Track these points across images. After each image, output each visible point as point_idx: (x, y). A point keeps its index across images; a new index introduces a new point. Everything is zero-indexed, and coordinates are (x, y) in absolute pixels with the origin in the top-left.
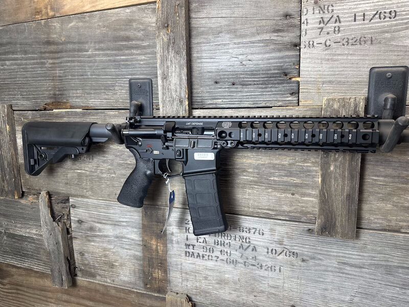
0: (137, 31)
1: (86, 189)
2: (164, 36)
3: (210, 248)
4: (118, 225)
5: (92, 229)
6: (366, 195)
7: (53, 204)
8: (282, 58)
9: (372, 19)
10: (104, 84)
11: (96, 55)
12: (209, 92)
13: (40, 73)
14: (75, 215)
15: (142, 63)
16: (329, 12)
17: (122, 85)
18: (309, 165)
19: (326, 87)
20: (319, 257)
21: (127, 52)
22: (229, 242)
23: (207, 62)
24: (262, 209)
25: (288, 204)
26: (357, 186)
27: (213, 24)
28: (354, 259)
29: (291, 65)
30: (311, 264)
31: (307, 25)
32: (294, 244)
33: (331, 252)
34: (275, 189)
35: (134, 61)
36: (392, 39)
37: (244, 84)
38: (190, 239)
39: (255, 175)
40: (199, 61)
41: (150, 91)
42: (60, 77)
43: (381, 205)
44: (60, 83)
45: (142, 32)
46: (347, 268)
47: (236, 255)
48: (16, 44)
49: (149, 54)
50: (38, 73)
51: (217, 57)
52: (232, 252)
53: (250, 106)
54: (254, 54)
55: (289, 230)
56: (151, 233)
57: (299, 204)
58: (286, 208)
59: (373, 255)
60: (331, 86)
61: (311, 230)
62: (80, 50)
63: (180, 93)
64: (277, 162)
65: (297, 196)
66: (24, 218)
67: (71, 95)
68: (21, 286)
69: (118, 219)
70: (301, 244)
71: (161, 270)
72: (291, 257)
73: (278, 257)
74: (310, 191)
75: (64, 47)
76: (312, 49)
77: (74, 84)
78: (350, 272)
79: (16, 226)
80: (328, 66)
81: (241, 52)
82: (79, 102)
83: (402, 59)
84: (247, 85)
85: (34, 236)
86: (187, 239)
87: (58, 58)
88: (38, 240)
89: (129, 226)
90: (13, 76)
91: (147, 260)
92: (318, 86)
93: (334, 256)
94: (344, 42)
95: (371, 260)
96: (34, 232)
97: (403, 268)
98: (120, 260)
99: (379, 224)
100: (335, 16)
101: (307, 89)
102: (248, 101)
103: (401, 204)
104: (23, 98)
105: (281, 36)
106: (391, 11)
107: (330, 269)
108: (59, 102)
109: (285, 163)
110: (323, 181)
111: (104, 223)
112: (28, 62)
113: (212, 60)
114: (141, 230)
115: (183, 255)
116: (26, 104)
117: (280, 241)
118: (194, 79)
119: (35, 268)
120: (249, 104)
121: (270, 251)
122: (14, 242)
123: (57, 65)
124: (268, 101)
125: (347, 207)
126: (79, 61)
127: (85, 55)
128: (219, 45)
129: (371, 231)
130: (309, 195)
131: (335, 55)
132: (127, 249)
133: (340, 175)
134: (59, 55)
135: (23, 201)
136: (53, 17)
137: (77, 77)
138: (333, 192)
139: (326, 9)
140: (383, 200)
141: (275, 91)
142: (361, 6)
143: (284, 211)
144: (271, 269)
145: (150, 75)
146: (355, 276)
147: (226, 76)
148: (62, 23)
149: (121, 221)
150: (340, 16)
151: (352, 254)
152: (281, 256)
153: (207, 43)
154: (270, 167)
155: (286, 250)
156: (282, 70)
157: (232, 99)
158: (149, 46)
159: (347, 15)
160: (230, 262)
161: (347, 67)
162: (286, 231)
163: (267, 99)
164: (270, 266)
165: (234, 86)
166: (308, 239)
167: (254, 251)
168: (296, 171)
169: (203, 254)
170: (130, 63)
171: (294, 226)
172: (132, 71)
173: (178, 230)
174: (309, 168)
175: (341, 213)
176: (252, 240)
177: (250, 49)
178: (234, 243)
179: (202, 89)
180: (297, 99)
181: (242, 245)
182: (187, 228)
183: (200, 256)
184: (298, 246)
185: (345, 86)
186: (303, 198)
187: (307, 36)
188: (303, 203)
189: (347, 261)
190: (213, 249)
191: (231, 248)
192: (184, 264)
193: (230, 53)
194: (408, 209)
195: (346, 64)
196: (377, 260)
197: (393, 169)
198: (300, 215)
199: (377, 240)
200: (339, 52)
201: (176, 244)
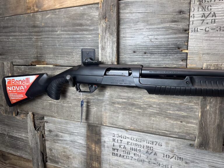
0: (87, 20)
1: (54, 112)
2: (103, 24)
3: (128, 152)
4: (73, 135)
5: (57, 136)
7: (35, 120)
8: (177, 38)
10: (66, 51)
11: (62, 34)
12: (129, 57)
13: (29, 44)
14: (47, 127)
15: (89, 39)
16: (208, 10)
17: (77, 52)
18: (192, 104)
19: (205, 56)
20: (197, 161)
21: (80, 33)
22: (140, 149)
23: (129, 40)
24: (161, 130)
25: (178, 128)
27: (134, 16)
28: (220, 164)
29: (182, 43)
30: (192, 165)
31: (193, 18)
32: (181, 153)
33: (204, 159)
34: (170, 118)
35: (84, 38)
37: (152, 53)
38: (115, 146)
39: (157, 109)
40: (124, 39)
41: (93, 56)
42: (40, 46)
44: (40, 50)
45: (90, 21)
47: (144, 157)
48: (15, 27)
49: (94, 34)
50: (28, 44)
51: (135, 37)
52: (141, 155)
54: (159, 35)
55: (178, 144)
56: (92, 140)
58: (176, 130)
60: (208, 56)
61: (192, 145)
62: (52, 31)
63: (112, 58)
64: (172, 102)
65: (184, 123)
66: (18, 127)
67: (47, 57)
68: (15, 165)
69: (72, 131)
70: (185, 153)
71: (97, 162)
72: (178, 160)
73: (170, 160)
74: (192, 121)
75: (43, 29)
76: (196, 33)
77: (49, 51)
79: (13, 132)
80: (207, 44)
81: (151, 34)
82: (51, 61)
84: (153, 54)
85: (24, 138)
86: (114, 146)
87: (40, 35)
88: (26, 140)
89: (79, 135)
90: (14, 46)
91: (89, 156)
92: (200, 56)
93: (206, 161)
94: (218, 29)
96: (24, 135)
98: (73, 155)
100: (212, 13)
101: (192, 57)
102: (154, 64)
104: (19, 58)
105: (176, 25)
108: (40, 61)
109: (177, 102)
110: (202, 115)
111: (64, 133)
112: (23, 37)
113: (132, 39)
114: (86, 138)
115: (111, 154)
116: (21, 61)
117: (172, 150)
118: (120, 50)
119: (24, 156)
120: (155, 65)
121: (165, 156)
122: (12, 140)
123: (39, 40)
125: (217, 132)
126: (52, 38)
127: (56, 34)
128: (137, 29)
130: (192, 123)
132: (77, 149)
133: (213, 112)
134: (40, 34)
135: (18, 117)
136: (37, 12)
137: (50, 47)
138: (208, 123)
139: (206, 8)
141: (172, 58)
143: (175, 132)
144: (166, 166)
145: (94, 47)
147: (141, 48)
148: (42, 15)
149: (74, 132)
150: (216, 13)
151: (218, 161)
152: (172, 160)
153: (130, 28)
154: (167, 105)
156: (177, 45)
157: (144, 62)
158: (94, 30)
159: (220, 12)
160: (140, 161)
161: (219, 45)
162: (176, 145)
163: (167, 63)
164: (165, 165)
165: (146, 54)
166: (190, 150)
167: (155, 155)
168: (184, 108)
169: (123, 155)
170: (82, 39)
171: (181, 141)
172: (83, 44)
173: (108, 140)
174: (192, 107)
175: (213, 136)
176: (154, 149)
177: (156, 32)
178: (143, 150)
179: (125, 55)
180: (185, 63)
181: (148, 151)
182: (114, 139)
183: (121, 156)
184: (183, 154)
185: (217, 56)
186: (188, 125)
187: (193, 25)
188: (187, 127)
189: (215, 165)
190: (129, 152)
191: (141, 152)
192: (111, 160)
193: (144, 34)
195: (218, 42)
198: (186, 135)
200: (214, 35)
201: (107, 148)
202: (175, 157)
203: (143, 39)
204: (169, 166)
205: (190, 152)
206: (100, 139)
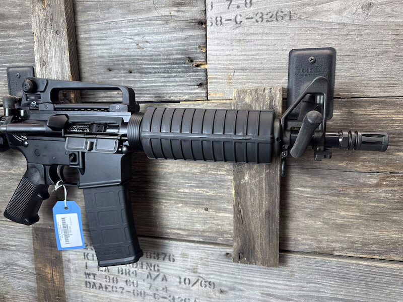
0: (12, 6)
2: (40, 12)
3: (113, 278)
4: (7, 250)
6: (291, 209)
8: (186, 39)
15: (21, 47)
18: (223, 173)
19: (238, 75)
21: (2, 33)
22: (136, 271)
23: (97, 45)
26: (277, 201)
28: (280, 289)
29: (196, 49)
30: (231, 296)
32: (210, 272)
33: (253, 281)
34: (186, 203)
35: (11, 45)
36: (315, 13)
37: (142, 72)
38: (90, 267)
40: (87, 43)
43: (310, 222)
45: (18, 8)
46: (272, 300)
47: (144, 286)
49: (28, 35)
51: (108, 39)
52: (139, 282)
53: (151, 100)
54: (152, 34)
55: (203, 255)
56: (44, 260)
58: (198, 227)
59: (302, 284)
60: (244, 74)
61: (228, 255)
64: (187, 170)
65: (211, 212)
69: (6, 243)
70: (218, 272)
72: (207, 287)
73: (192, 288)
74: (225, 206)
76: (220, 27)
80: (240, 48)
81: (136, 31)
83: (327, 39)
84: (146, 73)
86: (86, 266)
89: (18, 251)
91: (43, 292)
92: (229, 74)
93: (257, 286)
94: (258, 18)
95: (300, 290)
97: (336, 299)
98: (11, 292)
99: (308, 245)
101: (216, 78)
102: (149, 94)
103: (332, 221)
105: (182, 11)
109: (196, 171)
110: (237, 193)
113: (103, 42)
114: (33, 255)
115: (83, 285)
117: (194, 269)
118: (83, 66)
121: (182, 280)
124: (172, 93)
125: (267, 227)
128: (110, 23)
129: (299, 256)
130: (225, 210)
131: (248, 34)
132: (18, 278)
133: (256, 186)
138: (249, 208)
140: (312, 216)
141: (180, 82)
143: (197, 231)
144: (185, 301)
147: (121, 62)
149: (10, 245)
151: (278, 284)
152: (196, 287)
153: (96, 21)
154: (178, 177)
155: (201, 279)
156: (186, 54)
158: (27, 26)
161: (262, 50)
162: (200, 256)
163: (172, 92)
164: (184, 299)
165: (132, 74)
166: (226, 265)
167: (165, 280)
168: (209, 181)
169: (106, 285)
170: (8, 47)
171: (209, 249)
172: (10, 57)
173: (75, 257)
174: (223, 177)
175: (261, 234)
176: (161, 268)
177: (147, 28)
178: (141, 271)
179: (92, 78)
180: (204, 91)
181: (150, 273)
182: (86, 254)
183: (102, 288)
184: (215, 275)
185: (260, 74)
186: (218, 214)
187: (213, 10)
188: (218, 220)
189: (272, 292)
190: (116, 278)
191: (138, 277)
192: (85, 297)
193: (122, 33)
194: (341, 227)
195: (260, 45)
196: (307, 291)
197: (321, 178)
198: (216, 235)
199: (306, 267)
200: (251, 30)
201: (74, 272)
202: (200, 281)
203: (122, 42)
204: (192, 301)
205: (226, 270)
206: (59, 256)
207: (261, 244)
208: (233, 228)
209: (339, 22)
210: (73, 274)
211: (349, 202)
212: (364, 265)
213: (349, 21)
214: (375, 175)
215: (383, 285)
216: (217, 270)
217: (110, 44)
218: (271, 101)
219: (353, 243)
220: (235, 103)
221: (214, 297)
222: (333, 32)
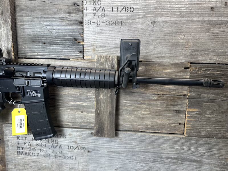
3: (33, 149)
6: (121, 111)
8: (73, 29)
9: (121, 11)
12: (29, 47)
16: (98, 4)
18: (91, 94)
19: (98, 49)
20: (98, 149)
22: (45, 144)
23: (27, 29)
24: (64, 122)
25: (80, 118)
26: (115, 107)
27: (30, 4)
28: (116, 149)
29: (78, 35)
30: (93, 153)
31: (86, 11)
32: (83, 142)
33: (104, 145)
34: (72, 109)
36: (132, 23)
37: (50, 44)
38: (20, 143)
40: (22, 27)
43: (129, 116)
46: (112, 154)
47: (49, 151)
51: (34, 26)
52: (47, 150)
53: (55, 58)
54: (56, 26)
55: (80, 134)
57: (86, 118)
58: (78, 121)
59: (126, 146)
60: (101, 48)
61: (92, 134)
63: (8, 47)
64: (73, 93)
65: (84, 113)
70: (87, 142)
71: (2, 164)
72: (82, 150)
73: (75, 151)
74: (91, 110)
76: (90, 25)
78: (114, 157)
80: (99, 36)
81: (48, 24)
83: (137, 35)
84: (52, 44)
86: (18, 143)
92: (94, 48)
93: (105, 148)
94: (107, 23)
95: (125, 148)
97: (140, 152)
99: (128, 127)
100: (102, 7)
101: (88, 49)
103: (138, 116)
105: (72, 16)
106: (131, 8)
107: (103, 155)
109: (77, 93)
110: (97, 104)
113: (31, 27)
115: (16, 153)
117: (76, 141)
118: (19, 39)
120: (55, 56)
121: (69, 147)
125: (110, 119)
128: (34, 18)
129: (124, 132)
130: (91, 112)
131: (102, 30)
133: (105, 100)
138: (102, 111)
139: (97, 2)
140: (130, 114)
141: (70, 50)
142: (116, 3)
143: (77, 123)
144: (71, 158)
146: (117, 158)
147: (40, 38)
150: (105, 7)
151: (115, 146)
152: (76, 150)
153: (27, 16)
154: (68, 96)
155: (79, 146)
156: (73, 37)
157: (44, 53)
159: (108, 7)
160: (46, 156)
161: (109, 38)
162: (78, 135)
163: (66, 54)
164: (70, 156)
165: (46, 45)
166: (91, 138)
167: (60, 148)
168: (84, 98)
169: (29, 153)
171: (83, 131)
173: (12, 139)
175: (107, 123)
176: (59, 142)
177: (54, 22)
178: (48, 144)
179: (24, 45)
180: (82, 55)
181: (53, 145)
182: (18, 137)
183: (27, 154)
185: (108, 49)
186: (88, 114)
187: (87, 17)
188: (88, 117)
190: (35, 148)
191: (46, 147)
192: (17, 159)
193: (41, 24)
194: (142, 119)
195: (108, 36)
196: (128, 149)
197: (134, 96)
198: (87, 124)
199: (128, 137)
200: (104, 28)
201: (11, 147)
202: (78, 147)
203: (41, 29)
204: (74, 157)
205: (91, 141)
206: (3, 139)
207: (107, 127)
208: (94, 120)
209: (142, 28)
210: (10, 148)
211: (145, 107)
212: (152, 135)
213: (146, 28)
214: (156, 95)
215: (160, 144)
216: (87, 141)
217: (34, 29)
218: (112, 62)
219: (147, 125)
220: (96, 62)
221: (85, 154)
222: (139, 32)
